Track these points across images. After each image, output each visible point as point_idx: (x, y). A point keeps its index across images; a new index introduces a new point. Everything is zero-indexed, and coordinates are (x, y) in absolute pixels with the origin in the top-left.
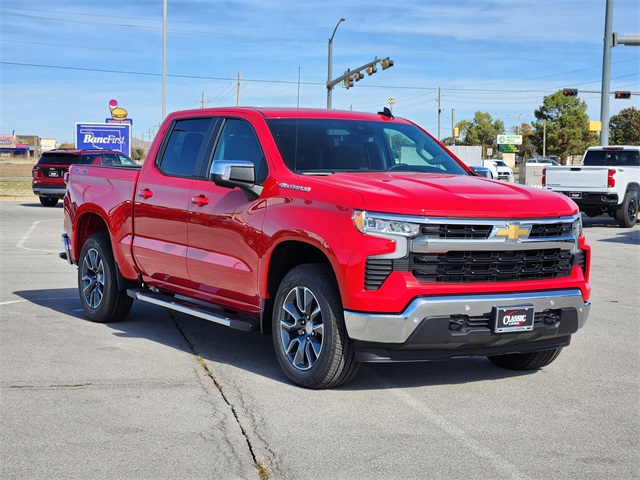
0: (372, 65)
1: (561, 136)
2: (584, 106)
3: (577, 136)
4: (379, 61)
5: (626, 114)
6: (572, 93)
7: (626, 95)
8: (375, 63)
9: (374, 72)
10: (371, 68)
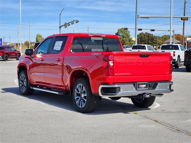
0: (72, 22)
1: (123, 40)
2: (129, 32)
3: (127, 40)
4: (75, 21)
5: (140, 34)
6: (126, 29)
7: (141, 30)
8: (74, 21)
9: (73, 23)
10: (72, 23)
